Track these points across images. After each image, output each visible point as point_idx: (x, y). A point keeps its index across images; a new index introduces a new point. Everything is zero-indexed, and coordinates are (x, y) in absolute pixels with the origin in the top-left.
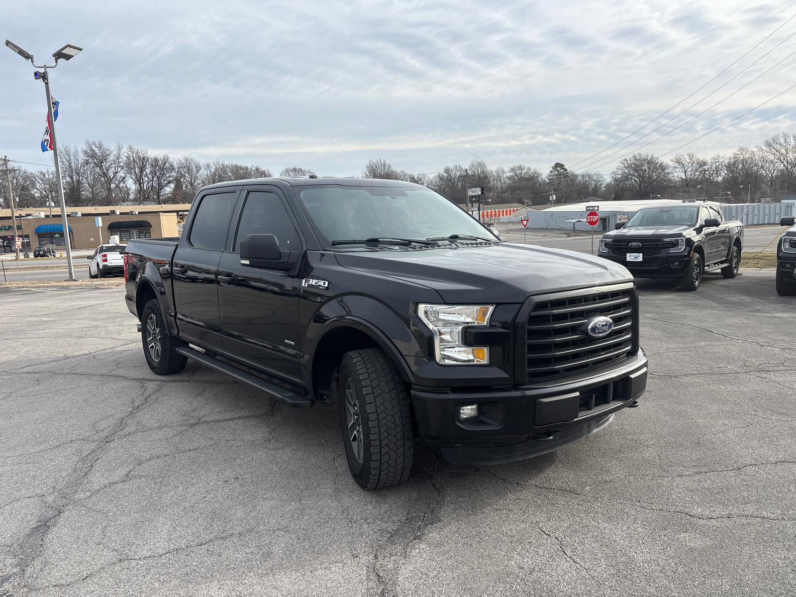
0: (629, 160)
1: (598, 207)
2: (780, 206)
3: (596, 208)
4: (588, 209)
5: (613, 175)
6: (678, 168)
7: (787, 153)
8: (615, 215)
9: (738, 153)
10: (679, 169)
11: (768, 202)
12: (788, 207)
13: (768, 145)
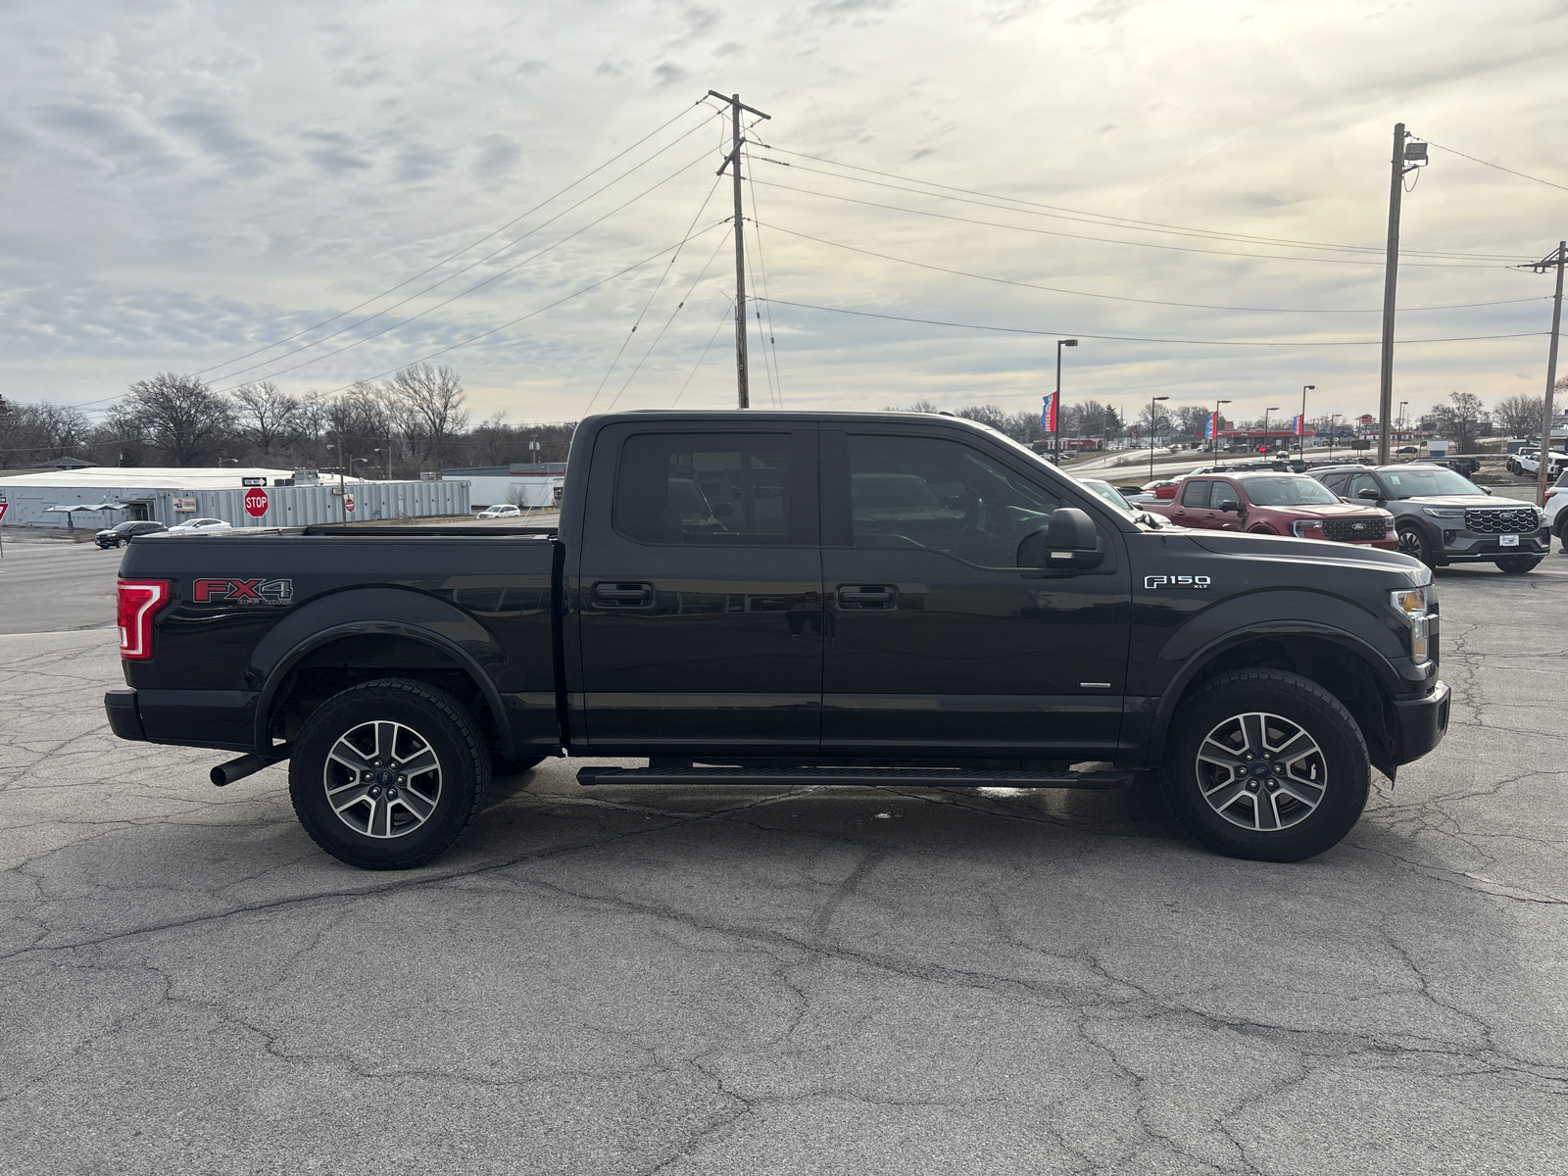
0: (150, 385)
1: (265, 479)
2: (444, 486)
3: (262, 482)
4: (246, 482)
5: (113, 413)
6: (246, 409)
7: (431, 396)
8: (164, 497)
9: (355, 390)
10: (247, 411)
11: (432, 479)
12: (463, 487)
13: (403, 381)
